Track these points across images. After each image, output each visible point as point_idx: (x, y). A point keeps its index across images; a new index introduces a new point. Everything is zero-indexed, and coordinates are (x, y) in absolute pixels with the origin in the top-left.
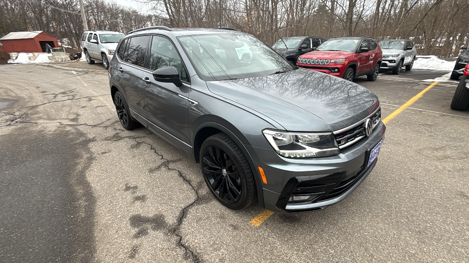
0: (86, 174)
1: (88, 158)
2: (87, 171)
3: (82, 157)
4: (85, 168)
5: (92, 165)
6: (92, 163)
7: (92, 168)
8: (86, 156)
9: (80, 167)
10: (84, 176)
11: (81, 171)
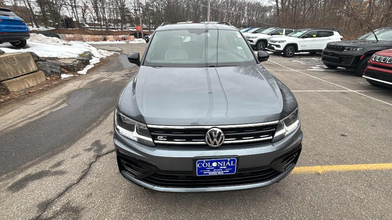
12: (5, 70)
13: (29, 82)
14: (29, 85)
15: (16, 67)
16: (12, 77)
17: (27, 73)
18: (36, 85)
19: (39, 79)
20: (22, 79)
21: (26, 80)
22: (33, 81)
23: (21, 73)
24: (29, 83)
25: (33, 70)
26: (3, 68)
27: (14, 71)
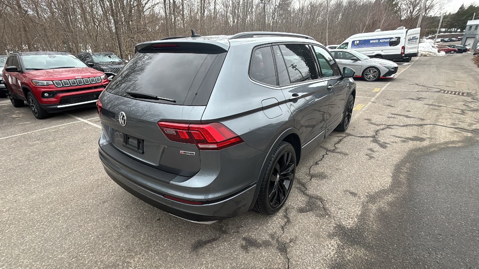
0: (390, 186)
1: (374, 203)
2: (386, 188)
3: (379, 210)
4: (386, 192)
5: (377, 191)
6: (376, 192)
7: (380, 187)
8: (373, 208)
9: (390, 198)
10: (392, 185)
11: (391, 192)
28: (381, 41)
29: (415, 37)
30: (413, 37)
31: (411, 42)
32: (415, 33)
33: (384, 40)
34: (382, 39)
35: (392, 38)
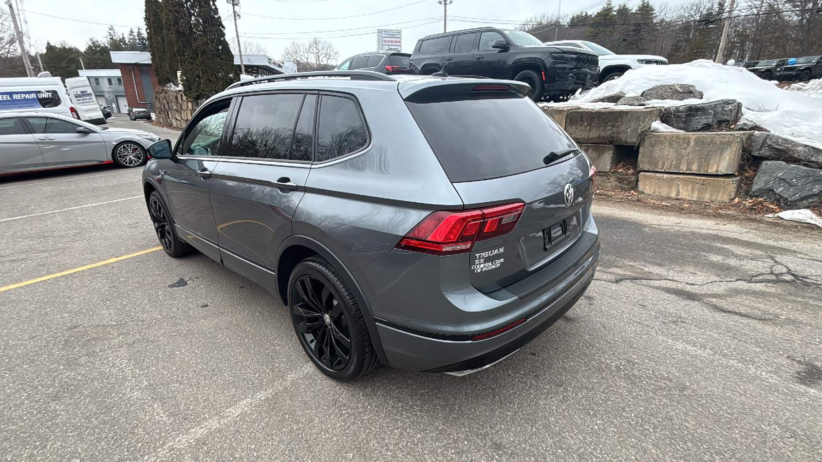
12: (659, 157)
13: (683, 188)
14: (678, 194)
15: (682, 157)
16: (663, 171)
17: (697, 173)
18: (695, 199)
19: (712, 192)
20: (672, 179)
21: (679, 183)
22: (693, 190)
23: (683, 168)
24: (681, 190)
25: (717, 171)
26: (659, 152)
27: (674, 163)
28: (15, 96)
29: (85, 92)
30: (82, 92)
31: (83, 100)
32: (80, 85)
33: (23, 95)
34: (17, 93)
35: (39, 92)
